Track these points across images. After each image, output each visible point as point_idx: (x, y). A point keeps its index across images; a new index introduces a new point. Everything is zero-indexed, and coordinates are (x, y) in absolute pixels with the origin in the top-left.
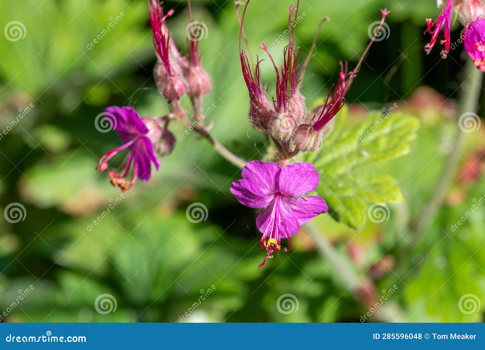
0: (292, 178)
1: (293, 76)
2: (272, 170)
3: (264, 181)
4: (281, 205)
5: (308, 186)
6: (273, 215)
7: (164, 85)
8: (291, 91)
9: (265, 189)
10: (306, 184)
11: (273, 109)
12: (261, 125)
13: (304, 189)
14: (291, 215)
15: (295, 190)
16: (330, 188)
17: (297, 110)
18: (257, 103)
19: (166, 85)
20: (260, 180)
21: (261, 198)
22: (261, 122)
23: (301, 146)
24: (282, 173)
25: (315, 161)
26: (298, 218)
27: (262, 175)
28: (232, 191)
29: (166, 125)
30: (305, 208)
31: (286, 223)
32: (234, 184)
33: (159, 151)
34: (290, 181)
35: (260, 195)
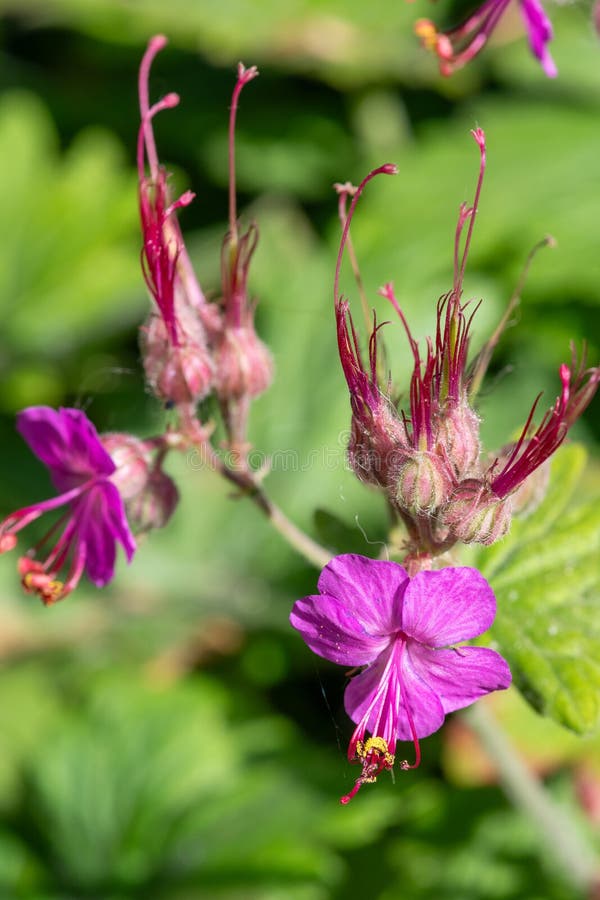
0: (432, 601)
1: (454, 366)
2: (389, 578)
3: (369, 602)
4: (405, 663)
5: (471, 623)
6: (383, 685)
7: (160, 365)
8: (447, 399)
9: (369, 621)
10: (466, 615)
11: (404, 440)
12: (372, 474)
13: (461, 629)
14: (425, 688)
15: (438, 630)
16: (530, 634)
17: (458, 446)
18: (368, 423)
19: (165, 365)
20: (360, 601)
21: (357, 642)
22: (373, 467)
23: (461, 528)
24: (412, 588)
25: (501, 570)
26: (442, 696)
27: (365, 589)
28: (295, 619)
29: (160, 459)
30: (460, 674)
31: (414, 705)
32: (300, 605)
33: (138, 518)
34: (427, 608)
35: (358, 637)
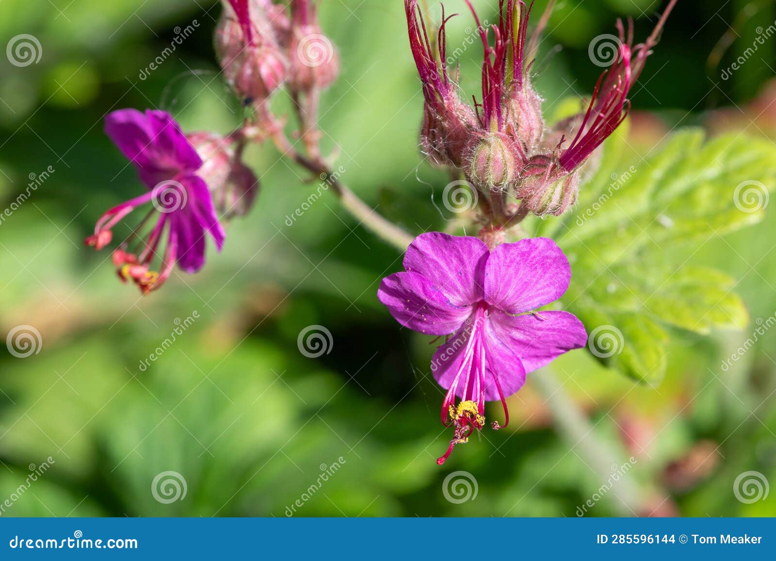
0: (511, 271)
1: (518, 52)
2: (470, 253)
3: (452, 276)
4: (488, 330)
5: (547, 289)
6: (469, 352)
7: (237, 65)
8: (513, 82)
9: (454, 294)
10: (543, 283)
11: (474, 122)
12: (446, 157)
13: (538, 295)
14: (507, 352)
15: (518, 297)
16: (590, 293)
17: (524, 125)
18: (440, 109)
19: (242, 65)
20: (444, 275)
21: (444, 313)
22: (447, 149)
23: (533, 202)
24: (492, 260)
25: (559, 234)
26: (523, 358)
27: (448, 264)
28: (382, 295)
29: (239, 151)
30: (540, 337)
31: (497, 367)
32: (386, 281)
33: (222, 208)
34: (507, 278)
35: (443, 308)
